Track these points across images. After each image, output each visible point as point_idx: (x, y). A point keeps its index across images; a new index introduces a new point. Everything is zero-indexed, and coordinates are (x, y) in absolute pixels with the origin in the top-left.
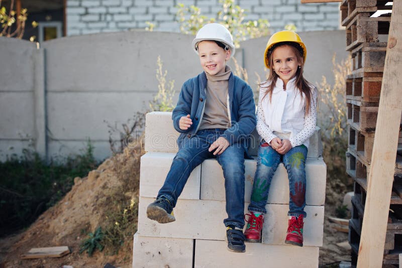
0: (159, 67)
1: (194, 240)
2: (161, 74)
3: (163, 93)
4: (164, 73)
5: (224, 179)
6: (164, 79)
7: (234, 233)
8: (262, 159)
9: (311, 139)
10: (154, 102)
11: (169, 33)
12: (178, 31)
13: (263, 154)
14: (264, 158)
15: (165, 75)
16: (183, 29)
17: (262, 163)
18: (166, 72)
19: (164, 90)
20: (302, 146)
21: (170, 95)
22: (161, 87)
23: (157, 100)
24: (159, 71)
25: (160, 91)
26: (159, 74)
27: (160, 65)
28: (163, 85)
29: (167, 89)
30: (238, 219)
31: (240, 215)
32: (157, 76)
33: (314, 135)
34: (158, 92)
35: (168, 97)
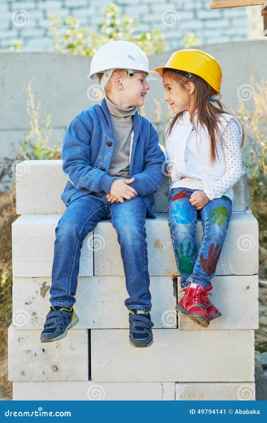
0: (29, 98)
1: (89, 331)
2: (33, 106)
3: (37, 132)
4: (36, 105)
5: (120, 246)
6: (37, 114)
7: (136, 320)
8: (175, 217)
9: (236, 187)
10: (26, 143)
11: (39, 54)
12: (51, 50)
13: (175, 209)
14: (177, 215)
15: (38, 108)
16: (57, 47)
17: (177, 221)
18: (40, 104)
19: (37, 128)
20: (224, 198)
21: (46, 133)
22: (34, 124)
23: (30, 141)
24: (31, 103)
25: (33, 129)
26: (30, 108)
27: (31, 96)
28: (36, 121)
29: (42, 126)
30: (142, 301)
31: (144, 295)
32: (28, 110)
33: (238, 183)
34: (30, 129)
35: (44, 137)
